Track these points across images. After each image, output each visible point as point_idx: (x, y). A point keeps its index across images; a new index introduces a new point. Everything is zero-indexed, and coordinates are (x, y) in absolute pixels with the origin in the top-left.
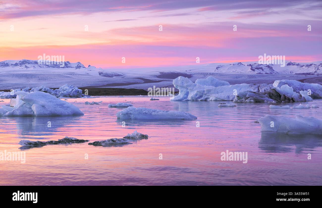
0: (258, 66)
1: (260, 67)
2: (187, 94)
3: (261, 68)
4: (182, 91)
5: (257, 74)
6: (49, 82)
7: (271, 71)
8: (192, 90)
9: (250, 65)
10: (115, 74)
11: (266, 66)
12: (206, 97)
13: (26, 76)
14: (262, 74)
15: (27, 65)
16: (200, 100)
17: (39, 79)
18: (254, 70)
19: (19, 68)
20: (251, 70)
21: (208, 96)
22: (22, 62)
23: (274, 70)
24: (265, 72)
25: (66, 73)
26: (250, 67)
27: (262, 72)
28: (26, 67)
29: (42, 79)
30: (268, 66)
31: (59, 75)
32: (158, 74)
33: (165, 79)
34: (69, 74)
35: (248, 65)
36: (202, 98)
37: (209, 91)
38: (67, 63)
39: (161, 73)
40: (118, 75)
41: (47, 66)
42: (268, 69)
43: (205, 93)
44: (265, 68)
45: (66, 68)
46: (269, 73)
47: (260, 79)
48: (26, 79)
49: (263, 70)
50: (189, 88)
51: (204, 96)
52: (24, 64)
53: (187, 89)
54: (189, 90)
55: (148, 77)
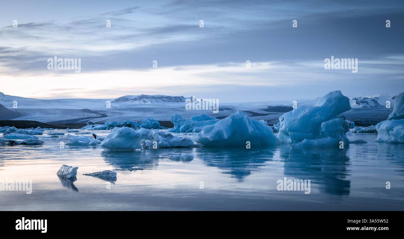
0: (363, 100)
1: (365, 100)
2: (179, 126)
3: (366, 102)
4: (176, 125)
5: (362, 107)
6: (164, 115)
7: (376, 105)
8: (182, 124)
9: (355, 99)
10: (226, 108)
11: (371, 100)
12: (191, 129)
13: (143, 110)
14: (367, 107)
15: (145, 99)
16: (187, 131)
17: (155, 113)
18: (359, 104)
19: (138, 102)
20: (356, 104)
21: (193, 128)
22: (140, 97)
23: (379, 104)
24: (370, 106)
25: (180, 107)
26: (355, 101)
27: (367, 105)
28: (144, 101)
29: (157, 113)
30: (373, 100)
31: (174, 108)
32: (266, 107)
33: (272, 113)
34: (182, 108)
35: (353, 99)
36: (189, 130)
37: (193, 125)
38: (182, 98)
39: (268, 107)
40: (229, 109)
41: (163, 101)
42: (373, 103)
43: (191, 126)
44: (370, 102)
45: (181, 102)
46: (374, 106)
47: (365, 112)
48: (143, 112)
49: (368, 104)
50: (181, 123)
51: (190, 128)
52: (143, 98)
53: (179, 123)
54: (180, 124)
55: (256, 111)
